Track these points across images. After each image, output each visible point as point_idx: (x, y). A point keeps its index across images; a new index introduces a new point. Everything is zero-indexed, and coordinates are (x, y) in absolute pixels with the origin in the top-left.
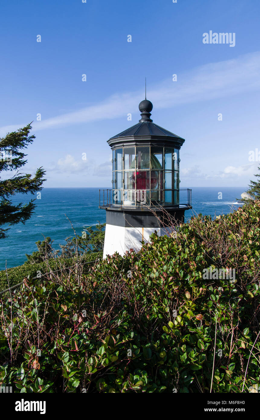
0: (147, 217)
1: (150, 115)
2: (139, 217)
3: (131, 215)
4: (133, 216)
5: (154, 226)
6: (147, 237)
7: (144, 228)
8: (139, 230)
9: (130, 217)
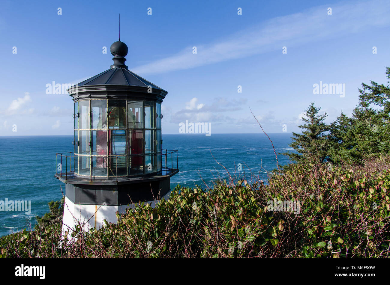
0: (102, 191)
1: (125, 60)
2: (91, 191)
3: (82, 189)
4: (85, 190)
5: (109, 203)
6: (100, 219)
7: (97, 206)
8: (91, 208)
9: (80, 191)
